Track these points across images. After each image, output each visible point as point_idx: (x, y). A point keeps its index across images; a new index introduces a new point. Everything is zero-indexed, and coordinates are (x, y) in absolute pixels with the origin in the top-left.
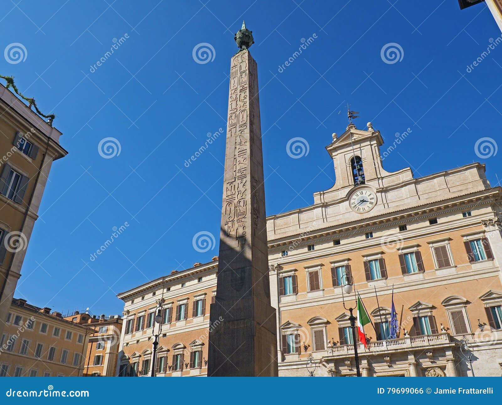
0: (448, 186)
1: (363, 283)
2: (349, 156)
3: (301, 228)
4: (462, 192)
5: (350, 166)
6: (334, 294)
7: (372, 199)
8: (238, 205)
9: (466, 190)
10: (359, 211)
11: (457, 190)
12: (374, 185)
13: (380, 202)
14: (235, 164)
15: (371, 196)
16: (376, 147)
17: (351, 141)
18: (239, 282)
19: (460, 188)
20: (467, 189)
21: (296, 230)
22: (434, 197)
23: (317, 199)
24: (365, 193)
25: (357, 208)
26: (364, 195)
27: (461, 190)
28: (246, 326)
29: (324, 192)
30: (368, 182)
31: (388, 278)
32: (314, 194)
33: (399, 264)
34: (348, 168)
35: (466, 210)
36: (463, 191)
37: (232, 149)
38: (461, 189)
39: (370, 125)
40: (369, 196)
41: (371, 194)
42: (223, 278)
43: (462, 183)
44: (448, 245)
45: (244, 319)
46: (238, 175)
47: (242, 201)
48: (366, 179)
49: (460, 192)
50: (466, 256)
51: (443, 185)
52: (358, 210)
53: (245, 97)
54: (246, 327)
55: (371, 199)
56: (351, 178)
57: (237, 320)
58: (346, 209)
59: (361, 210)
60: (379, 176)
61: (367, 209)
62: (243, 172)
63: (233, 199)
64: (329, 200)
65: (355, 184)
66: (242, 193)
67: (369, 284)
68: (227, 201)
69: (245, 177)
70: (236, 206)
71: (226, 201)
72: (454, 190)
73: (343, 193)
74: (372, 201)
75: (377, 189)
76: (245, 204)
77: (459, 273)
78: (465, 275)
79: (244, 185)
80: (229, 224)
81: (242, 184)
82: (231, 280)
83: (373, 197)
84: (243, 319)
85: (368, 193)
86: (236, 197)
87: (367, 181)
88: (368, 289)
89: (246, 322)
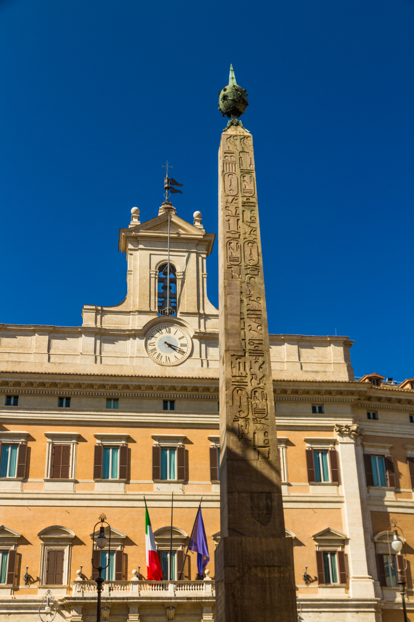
0: (301, 359)
1: (146, 482)
2: (157, 259)
3: (51, 361)
4: (317, 374)
5: (156, 278)
6: (93, 492)
7: (185, 345)
8: (253, 395)
9: (323, 373)
10: (159, 360)
11: (311, 369)
12: (192, 324)
13: (196, 354)
14: (242, 327)
15: (184, 341)
16: (205, 261)
17: (168, 235)
18: (265, 512)
19: (316, 368)
20: (326, 372)
21: (42, 364)
22: (278, 370)
23: (88, 319)
24: (174, 334)
25: (157, 354)
26: (172, 335)
27: (317, 372)
28: (282, 576)
29: (105, 309)
30: (182, 315)
31: (189, 482)
32: (85, 307)
33: (209, 462)
34: (153, 280)
35: (318, 402)
36: (320, 374)
37: (235, 300)
38: (317, 370)
39: (198, 216)
40: (180, 339)
41: (183, 337)
42: (237, 501)
43: (320, 360)
44: (284, 449)
45: (279, 567)
46: (248, 347)
47: (260, 391)
48: (180, 310)
49: (315, 374)
50: (304, 471)
51: (294, 356)
52: (158, 357)
53: (253, 219)
54: (284, 577)
55: (182, 345)
56: (154, 300)
57: (268, 566)
58: (138, 350)
59: (164, 360)
60: (201, 311)
61: (173, 360)
62: (257, 345)
63: (245, 384)
64: (110, 325)
65: (159, 311)
66: (258, 379)
67: (156, 485)
68: (234, 383)
69: (262, 355)
70: (250, 396)
71: (232, 383)
72: (308, 369)
73: (138, 322)
74: (184, 349)
75: (196, 333)
76: (264, 397)
77: (291, 495)
78: (298, 499)
79: (260, 367)
80: (240, 421)
81: (257, 365)
82: (252, 507)
83: (186, 343)
84: (277, 566)
85: (179, 334)
86: (249, 381)
87: (181, 313)
88: (153, 493)
89: (282, 570)
